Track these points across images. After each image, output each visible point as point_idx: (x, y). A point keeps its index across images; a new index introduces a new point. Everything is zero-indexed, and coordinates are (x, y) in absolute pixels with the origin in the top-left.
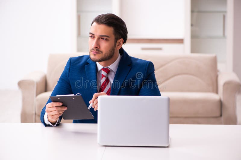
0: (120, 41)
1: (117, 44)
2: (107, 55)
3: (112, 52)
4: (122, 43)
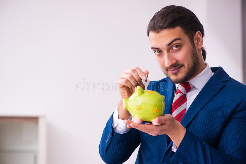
0: (197, 36)
3: (194, 57)
4: (201, 36)
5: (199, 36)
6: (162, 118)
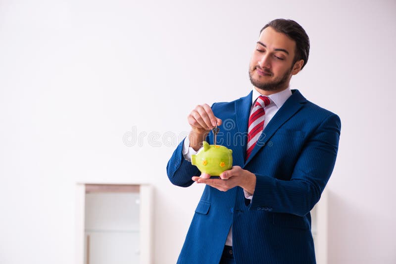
1: (295, 66)
5: (300, 65)
6: (229, 172)
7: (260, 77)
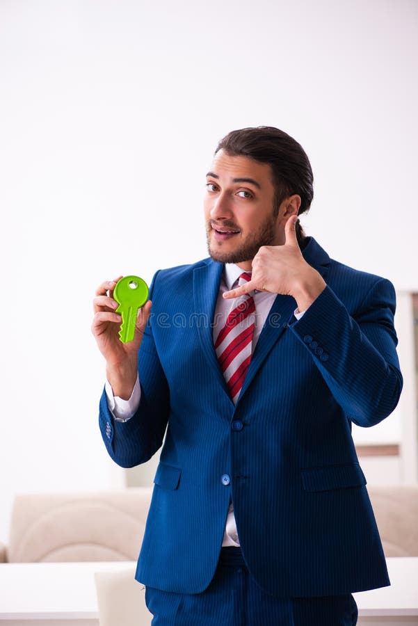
0: (292, 202)
2: (252, 240)
4: (298, 206)
5: (294, 205)
7: (220, 244)
